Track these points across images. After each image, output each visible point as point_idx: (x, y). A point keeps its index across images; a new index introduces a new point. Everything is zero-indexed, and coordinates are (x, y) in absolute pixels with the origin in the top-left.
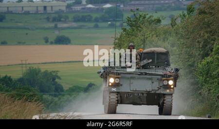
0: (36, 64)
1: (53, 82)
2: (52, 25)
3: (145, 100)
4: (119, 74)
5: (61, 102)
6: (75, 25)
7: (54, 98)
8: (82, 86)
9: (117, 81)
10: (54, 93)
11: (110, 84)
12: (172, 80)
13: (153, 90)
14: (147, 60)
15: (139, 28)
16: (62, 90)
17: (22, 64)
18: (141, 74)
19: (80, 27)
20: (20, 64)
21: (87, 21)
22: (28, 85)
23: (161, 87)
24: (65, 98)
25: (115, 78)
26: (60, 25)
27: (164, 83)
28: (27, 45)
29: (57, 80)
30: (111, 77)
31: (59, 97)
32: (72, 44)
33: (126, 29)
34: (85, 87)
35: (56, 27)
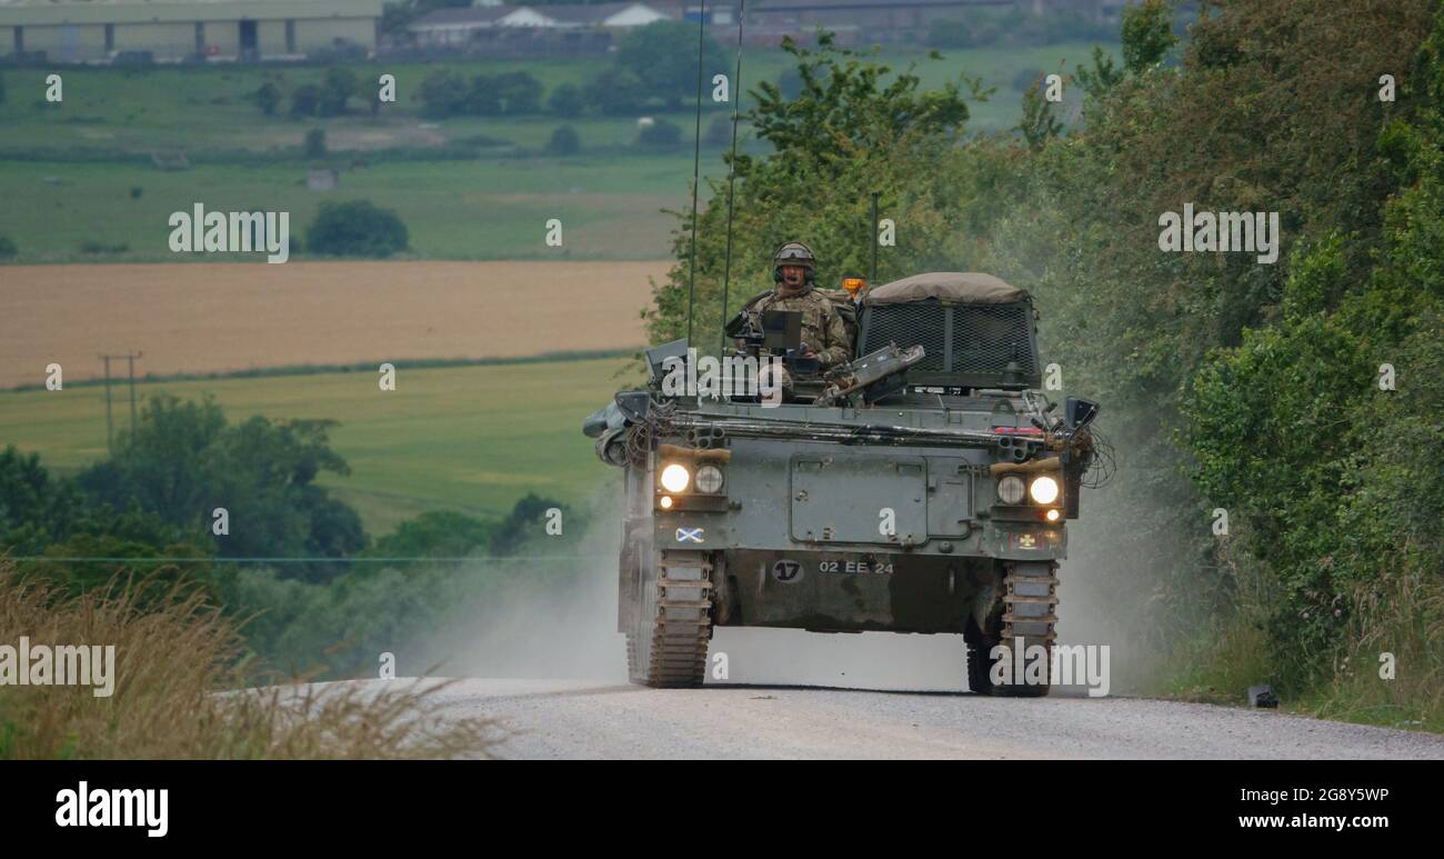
0: (189, 378)
1: (298, 493)
2: (293, 137)
3: (887, 598)
4: (719, 439)
5: (350, 612)
6: (430, 133)
7: (308, 589)
8: (480, 517)
9: (711, 482)
10: (302, 558)
11: (666, 503)
12: (1050, 471)
13: (932, 538)
14: (893, 347)
15: (833, 157)
16: (356, 540)
17: (109, 381)
18: (861, 436)
19: (465, 152)
20: (94, 382)
21: (509, 113)
22: (148, 510)
23: (981, 516)
24: (379, 587)
25: (696, 464)
26: (340, 137)
27: (1006, 498)
28: (137, 260)
29: (323, 478)
30: (670, 457)
31: (337, 581)
32: (419, 258)
33: (746, 160)
34: (499, 519)
35: (315, 149)
